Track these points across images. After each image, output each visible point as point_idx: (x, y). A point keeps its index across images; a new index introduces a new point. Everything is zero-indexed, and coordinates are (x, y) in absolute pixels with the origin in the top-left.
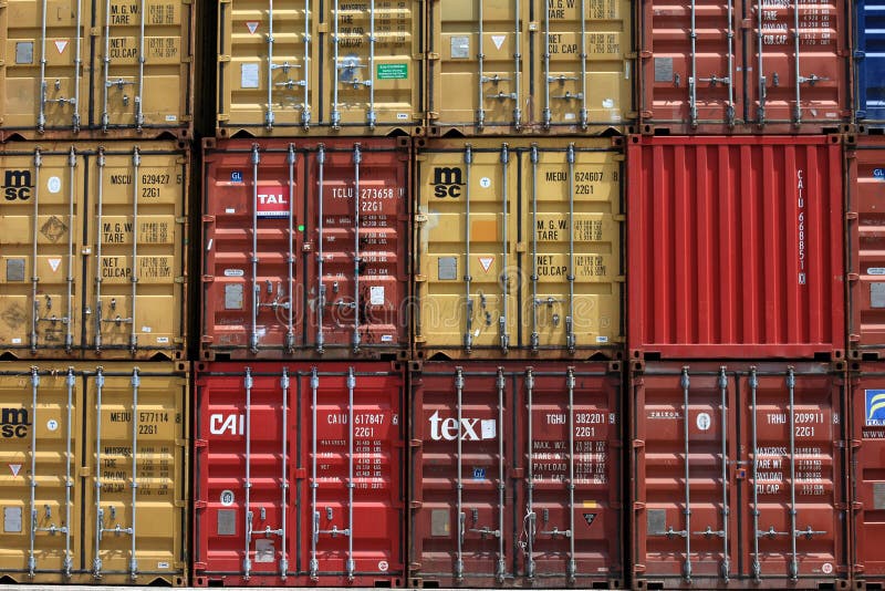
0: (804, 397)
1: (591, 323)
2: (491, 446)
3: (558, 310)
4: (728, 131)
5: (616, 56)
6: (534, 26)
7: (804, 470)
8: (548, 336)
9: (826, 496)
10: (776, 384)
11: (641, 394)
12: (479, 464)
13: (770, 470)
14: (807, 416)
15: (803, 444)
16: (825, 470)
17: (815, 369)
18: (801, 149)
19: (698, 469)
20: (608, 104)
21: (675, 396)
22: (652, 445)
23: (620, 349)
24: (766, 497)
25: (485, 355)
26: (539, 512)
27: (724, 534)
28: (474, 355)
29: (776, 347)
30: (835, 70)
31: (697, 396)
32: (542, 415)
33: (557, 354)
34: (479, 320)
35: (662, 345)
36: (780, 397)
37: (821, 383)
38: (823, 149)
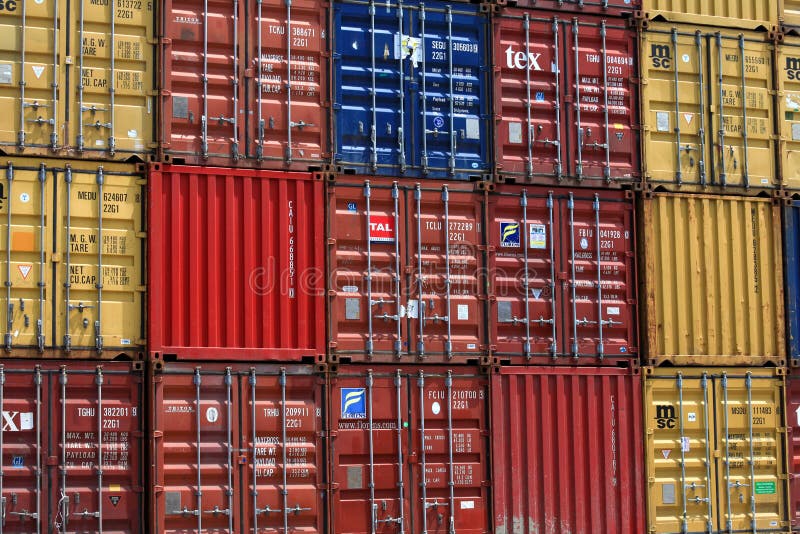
0: (293, 394)
1: (117, 327)
2: (29, 436)
3: (88, 315)
4: (233, 164)
5: (139, 92)
6: (70, 60)
7: (294, 456)
8: (80, 338)
9: (310, 478)
10: (270, 383)
11: (160, 390)
12: (17, 452)
13: (266, 457)
14: (296, 410)
15: (293, 434)
16: (309, 456)
17: (303, 370)
18: (292, 183)
19: (208, 456)
20: (132, 134)
21: (189, 393)
22: (171, 435)
23: (142, 350)
24: (263, 480)
25: (23, 354)
26: (72, 495)
27: (229, 512)
28: (14, 353)
29: (272, 351)
30: (318, 118)
31: (207, 392)
32: (73, 409)
33: (86, 354)
34: (18, 322)
35: (178, 348)
36: (274, 393)
37: (307, 382)
38: (309, 183)
